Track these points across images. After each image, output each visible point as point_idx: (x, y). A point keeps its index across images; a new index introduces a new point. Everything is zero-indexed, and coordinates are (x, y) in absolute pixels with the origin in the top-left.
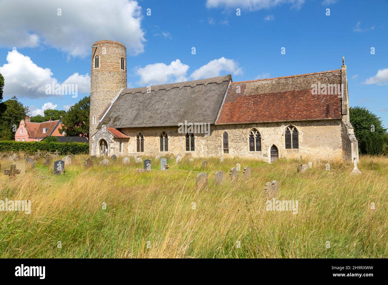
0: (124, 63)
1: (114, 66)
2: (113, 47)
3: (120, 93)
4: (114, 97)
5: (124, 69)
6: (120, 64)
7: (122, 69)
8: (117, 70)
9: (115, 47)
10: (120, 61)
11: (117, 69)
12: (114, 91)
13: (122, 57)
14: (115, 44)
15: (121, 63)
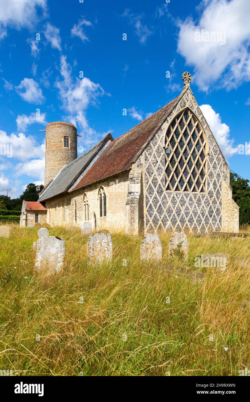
0: (68, 141)
1: (57, 146)
2: (56, 127)
3: (62, 169)
4: (56, 174)
5: (68, 147)
6: (63, 142)
7: (65, 146)
8: (60, 149)
9: (58, 127)
10: (63, 140)
11: (59, 147)
12: (57, 168)
13: (65, 135)
14: (58, 124)
15: (65, 141)
